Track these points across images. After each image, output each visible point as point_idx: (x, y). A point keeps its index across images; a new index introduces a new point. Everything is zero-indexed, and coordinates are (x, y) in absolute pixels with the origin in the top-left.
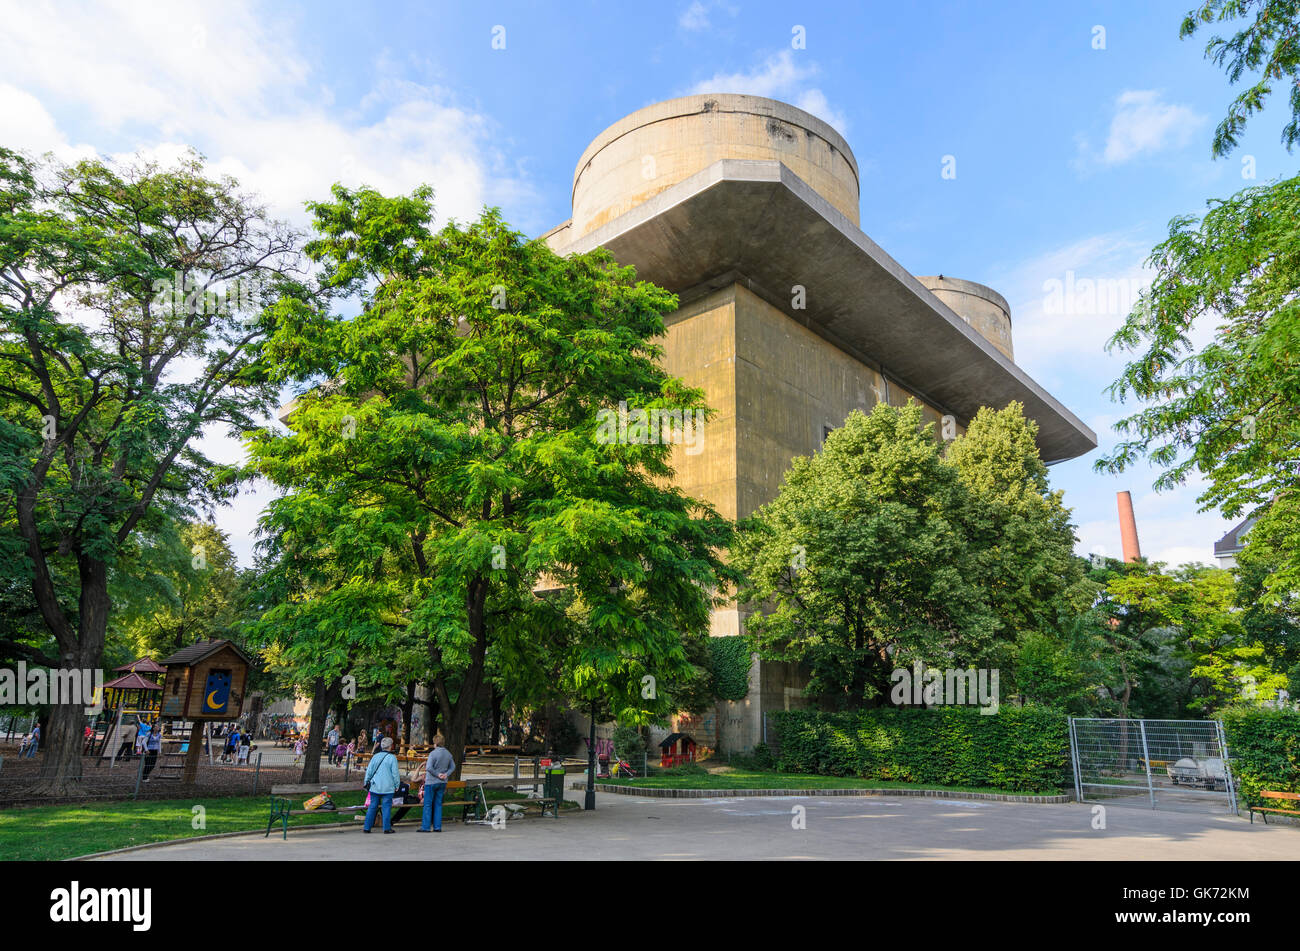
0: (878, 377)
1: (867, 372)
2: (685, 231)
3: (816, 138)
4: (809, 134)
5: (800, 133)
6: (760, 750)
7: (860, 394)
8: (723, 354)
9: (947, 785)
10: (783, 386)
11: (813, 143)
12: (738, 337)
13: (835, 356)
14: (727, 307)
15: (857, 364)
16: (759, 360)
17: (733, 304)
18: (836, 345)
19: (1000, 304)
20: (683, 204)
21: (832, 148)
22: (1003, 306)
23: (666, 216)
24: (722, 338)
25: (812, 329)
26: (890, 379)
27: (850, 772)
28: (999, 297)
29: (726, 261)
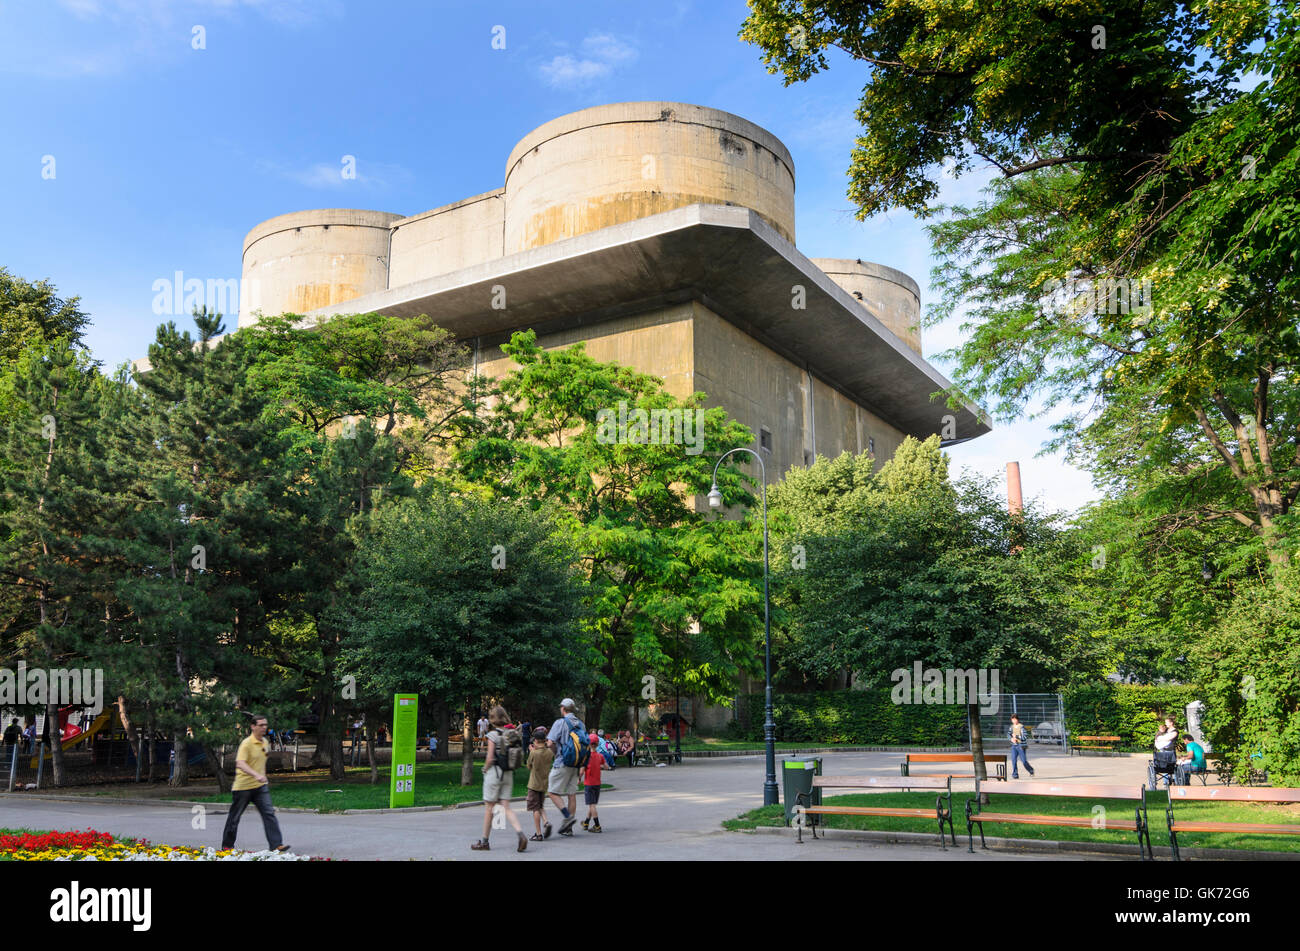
0: (805, 376)
1: (796, 370)
2: (655, 257)
3: (762, 150)
4: (757, 146)
5: (749, 146)
6: (732, 725)
7: (789, 394)
8: (681, 368)
9: (883, 744)
10: (730, 395)
11: (760, 156)
12: (696, 353)
13: (771, 359)
14: (685, 323)
15: (787, 363)
16: (712, 374)
17: (691, 321)
18: (771, 348)
19: (913, 288)
20: (659, 237)
21: (776, 158)
22: (914, 290)
23: (639, 244)
24: (680, 352)
25: (754, 337)
26: (815, 375)
27: (809, 739)
28: (911, 281)
29: (686, 281)
